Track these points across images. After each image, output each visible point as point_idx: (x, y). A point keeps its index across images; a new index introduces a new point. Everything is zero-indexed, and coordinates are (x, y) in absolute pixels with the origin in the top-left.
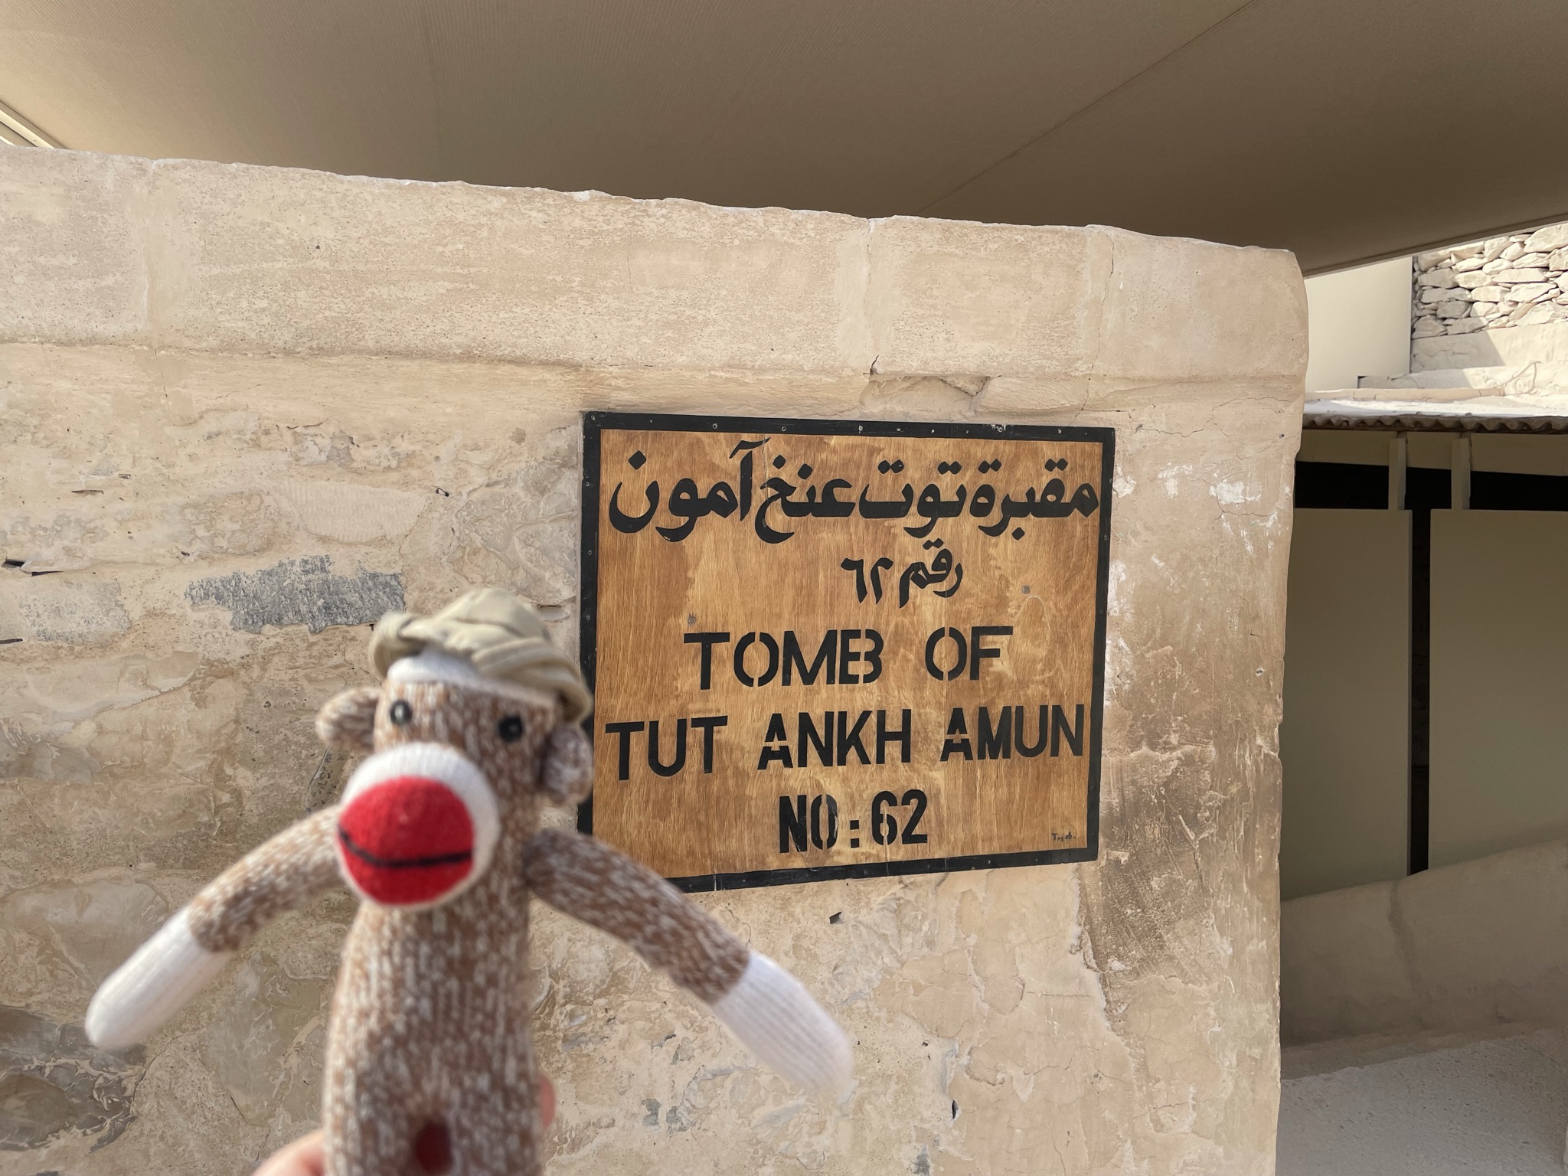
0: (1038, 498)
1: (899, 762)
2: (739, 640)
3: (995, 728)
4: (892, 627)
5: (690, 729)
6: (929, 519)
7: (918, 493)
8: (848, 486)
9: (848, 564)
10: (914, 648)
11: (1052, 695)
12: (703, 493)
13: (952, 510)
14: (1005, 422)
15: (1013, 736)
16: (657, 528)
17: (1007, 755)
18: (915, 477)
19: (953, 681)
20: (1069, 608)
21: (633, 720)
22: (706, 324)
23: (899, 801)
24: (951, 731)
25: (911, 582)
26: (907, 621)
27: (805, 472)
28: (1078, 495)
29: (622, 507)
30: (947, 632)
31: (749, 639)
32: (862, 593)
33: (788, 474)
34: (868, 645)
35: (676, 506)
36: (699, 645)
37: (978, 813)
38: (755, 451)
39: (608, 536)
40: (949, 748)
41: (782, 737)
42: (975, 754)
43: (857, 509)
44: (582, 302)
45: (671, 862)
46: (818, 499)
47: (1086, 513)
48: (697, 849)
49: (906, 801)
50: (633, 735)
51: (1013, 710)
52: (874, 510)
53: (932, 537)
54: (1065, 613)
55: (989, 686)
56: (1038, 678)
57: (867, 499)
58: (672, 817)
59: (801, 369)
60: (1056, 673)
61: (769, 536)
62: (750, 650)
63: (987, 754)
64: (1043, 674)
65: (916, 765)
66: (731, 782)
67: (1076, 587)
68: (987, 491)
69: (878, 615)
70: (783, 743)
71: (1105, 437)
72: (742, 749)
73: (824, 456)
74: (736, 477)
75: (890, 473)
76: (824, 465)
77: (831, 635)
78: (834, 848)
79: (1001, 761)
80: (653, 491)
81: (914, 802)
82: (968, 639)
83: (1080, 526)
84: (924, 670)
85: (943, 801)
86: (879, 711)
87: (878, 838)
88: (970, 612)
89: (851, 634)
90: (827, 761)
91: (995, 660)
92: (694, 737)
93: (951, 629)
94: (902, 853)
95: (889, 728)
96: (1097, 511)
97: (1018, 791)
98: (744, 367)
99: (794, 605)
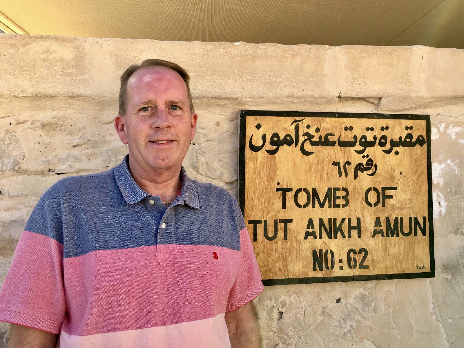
0: (403, 140)
1: (357, 237)
2: (296, 191)
3: (392, 225)
4: (352, 187)
5: (279, 224)
6: (363, 148)
7: (359, 138)
8: (334, 135)
9: (334, 164)
10: (360, 195)
11: (413, 213)
12: (281, 138)
13: (372, 144)
14: (389, 113)
15: (399, 228)
16: (266, 150)
17: (397, 236)
18: (358, 132)
19: (376, 207)
20: (418, 181)
21: (258, 219)
22: (280, 82)
23: (357, 252)
24: (376, 226)
25: (358, 170)
26: (357, 184)
27: (318, 130)
28: (418, 139)
29: (253, 143)
30: (372, 189)
31: (299, 190)
32: (340, 174)
33: (312, 131)
34: (344, 193)
35: (272, 143)
36: (281, 192)
37: (388, 258)
38: (299, 123)
39: (248, 152)
40: (375, 233)
41: (313, 227)
42: (385, 235)
43: (337, 144)
44: (238, 78)
45: (273, 273)
46: (323, 140)
47: (422, 145)
48: (282, 268)
49: (360, 252)
50: (258, 225)
51: (399, 218)
52: (343, 144)
53: (365, 154)
54: (416, 182)
55: (389, 209)
56: (408, 206)
57: (341, 140)
58: (273, 256)
59: (313, 97)
60: (414, 204)
61: (306, 153)
62: (300, 195)
63: (390, 235)
64: (409, 205)
65: (363, 238)
66: (294, 244)
67: (419, 172)
68: (384, 137)
69: (346, 182)
70: (313, 230)
71: (427, 118)
72: (298, 232)
73: (324, 125)
74: (293, 133)
75: (348, 131)
76: (324, 128)
77: (329, 189)
78: (333, 270)
79: (395, 238)
80: (264, 137)
81: (363, 253)
82: (380, 191)
83: (420, 150)
84: (364, 203)
85: (373, 252)
86: (348, 218)
87: (350, 266)
88: (380, 182)
89: (337, 189)
90: (330, 237)
91: (391, 199)
92: (281, 226)
93: (374, 188)
94: (359, 272)
95: (352, 225)
96: (425, 145)
97: (402, 249)
98: (294, 97)
99: (315, 178)
